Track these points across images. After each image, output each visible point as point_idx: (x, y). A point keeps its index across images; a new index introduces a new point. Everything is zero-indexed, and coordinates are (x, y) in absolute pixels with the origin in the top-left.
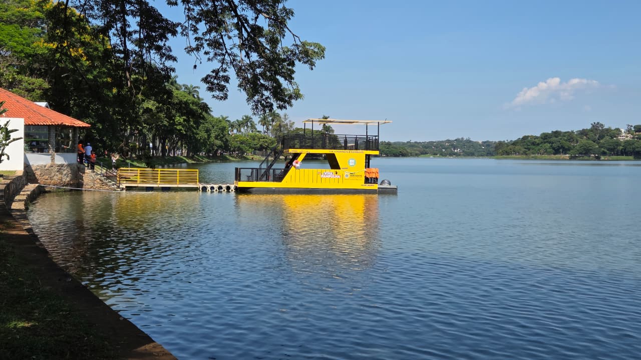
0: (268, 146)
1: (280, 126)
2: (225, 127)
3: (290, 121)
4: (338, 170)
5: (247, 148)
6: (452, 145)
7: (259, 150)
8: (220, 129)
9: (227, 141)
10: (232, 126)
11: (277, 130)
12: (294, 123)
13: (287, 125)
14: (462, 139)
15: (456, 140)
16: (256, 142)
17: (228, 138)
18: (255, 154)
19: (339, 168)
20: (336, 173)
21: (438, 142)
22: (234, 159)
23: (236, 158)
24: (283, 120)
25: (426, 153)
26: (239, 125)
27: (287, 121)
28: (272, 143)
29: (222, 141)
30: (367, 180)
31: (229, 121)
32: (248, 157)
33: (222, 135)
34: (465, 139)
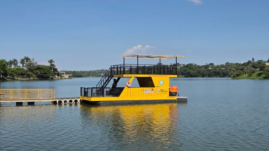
0: (25, 73)
1: (30, 64)
2: (5, 64)
3: (35, 62)
4: (153, 88)
5: (15, 74)
6: (100, 72)
7: (20, 75)
8: (2, 65)
9: (6, 71)
10: (8, 64)
11: (29, 66)
12: (37, 62)
13: (34, 63)
14: (104, 69)
15: (101, 70)
16: (19, 71)
17: (6, 70)
18: (18, 77)
19: (154, 87)
20: (153, 90)
21: (94, 71)
22: (9, 80)
23: (9, 79)
24: (32, 61)
25: (89, 76)
26: (11, 64)
27: (34, 62)
28: (27, 72)
29: (4, 71)
30: (171, 94)
31: (6, 62)
32: (15, 78)
33: (3, 68)
34: (105, 70)
